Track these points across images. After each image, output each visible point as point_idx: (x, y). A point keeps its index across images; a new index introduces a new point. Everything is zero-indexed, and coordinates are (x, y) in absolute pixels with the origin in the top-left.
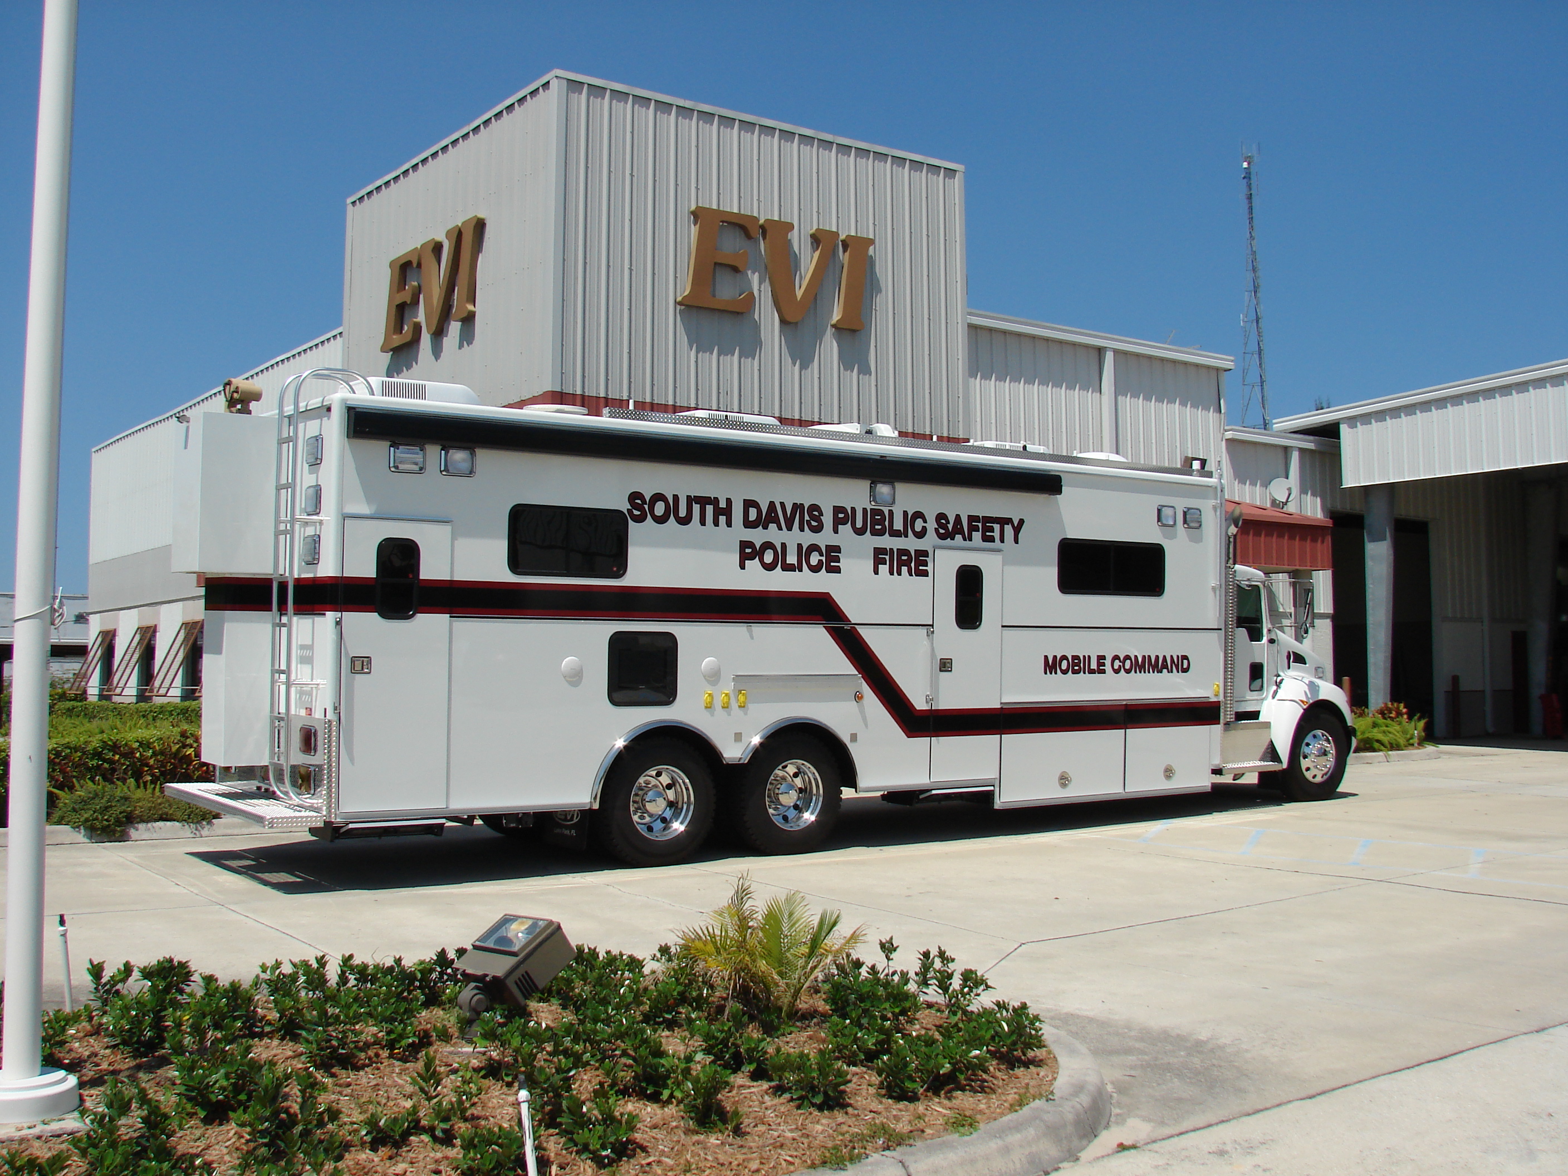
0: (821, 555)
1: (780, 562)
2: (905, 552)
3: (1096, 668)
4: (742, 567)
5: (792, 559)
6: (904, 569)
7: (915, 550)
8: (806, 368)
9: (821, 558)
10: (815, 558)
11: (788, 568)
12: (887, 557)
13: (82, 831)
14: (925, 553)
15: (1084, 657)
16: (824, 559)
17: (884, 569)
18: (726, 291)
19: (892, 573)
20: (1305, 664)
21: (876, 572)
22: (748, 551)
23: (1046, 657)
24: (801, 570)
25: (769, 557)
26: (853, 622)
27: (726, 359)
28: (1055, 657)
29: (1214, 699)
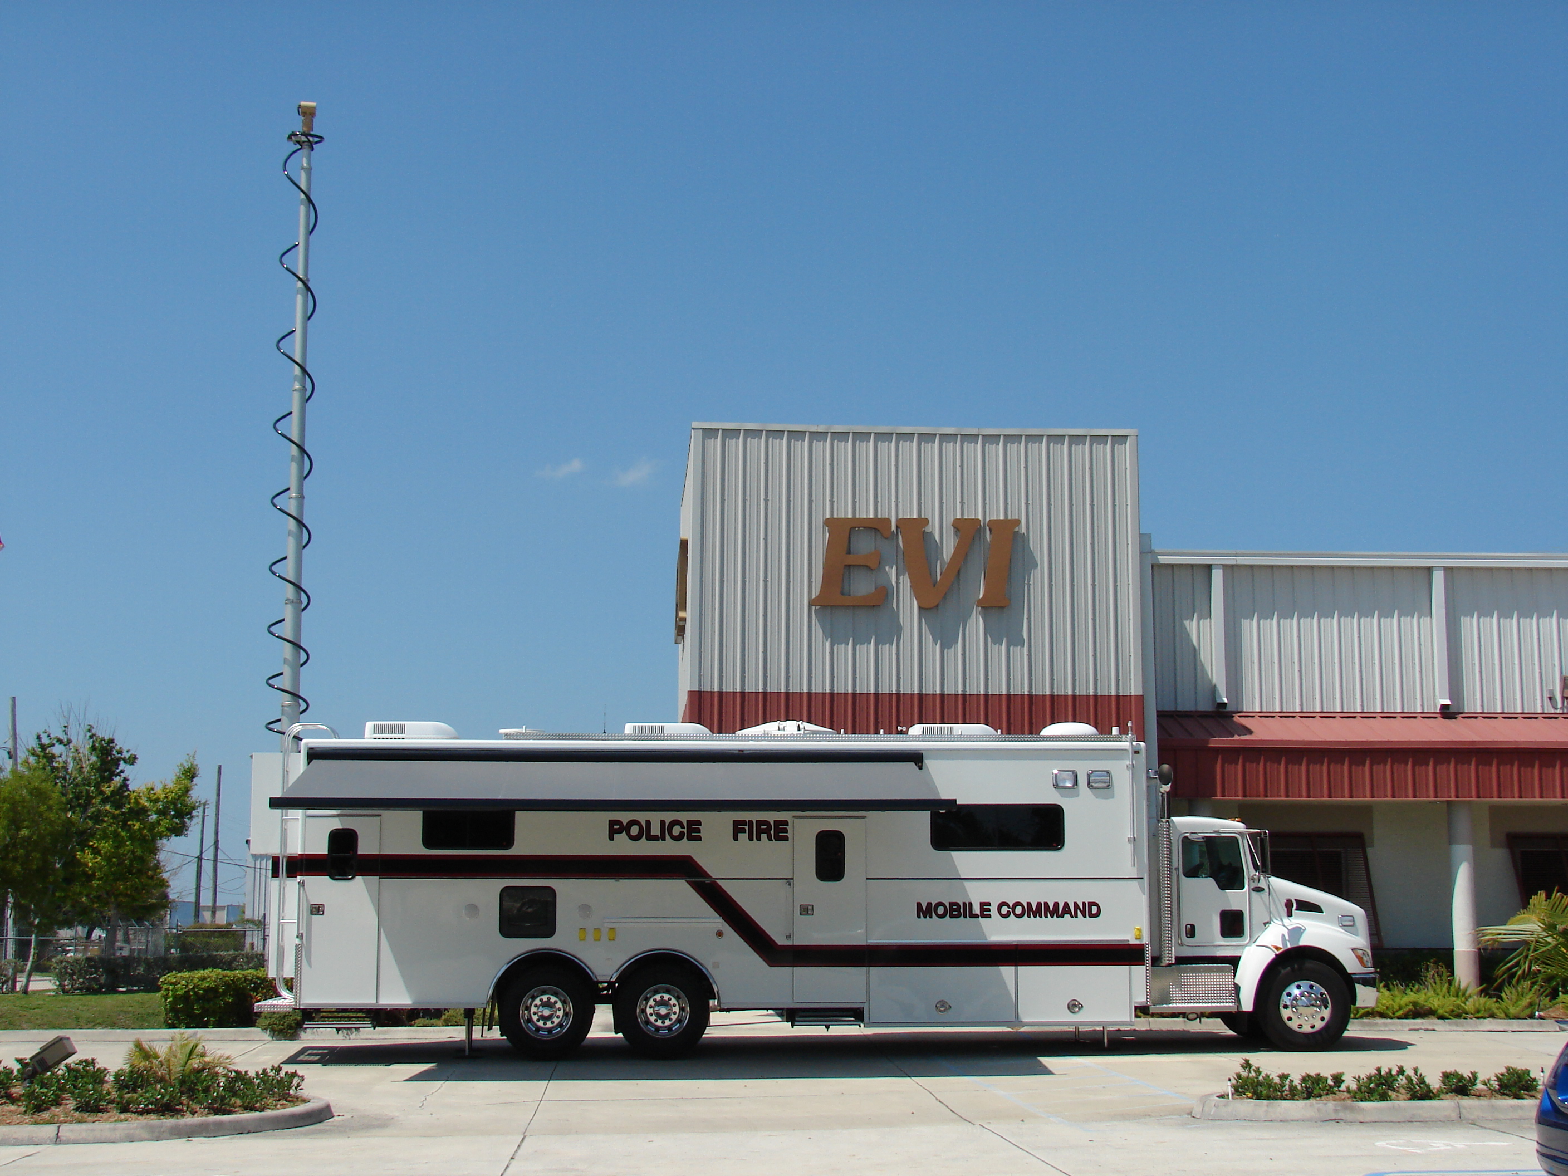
0: (683, 827)
1: (645, 833)
2: (766, 823)
3: (979, 913)
4: (611, 838)
5: (656, 830)
6: (764, 836)
7: (775, 821)
8: (949, 647)
9: (683, 830)
10: (676, 830)
11: (651, 838)
12: (747, 828)
13: (268, 1032)
14: (786, 823)
15: (964, 904)
16: (685, 830)
17: (743, 837)
18: (862, 586)
19: (751, 839)
20: (1322, 912)
21: (736, 838)
22: (616, 827)
23: (919, 905)
24: (664, 839)
25: (635, 830)
26: (713, 877)
27: (862, 649)
28: (929, 904)
29: (1133, 941)
